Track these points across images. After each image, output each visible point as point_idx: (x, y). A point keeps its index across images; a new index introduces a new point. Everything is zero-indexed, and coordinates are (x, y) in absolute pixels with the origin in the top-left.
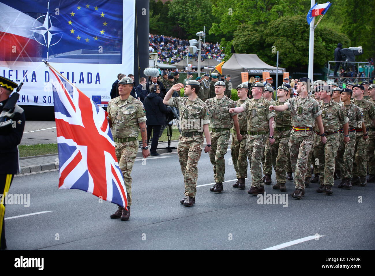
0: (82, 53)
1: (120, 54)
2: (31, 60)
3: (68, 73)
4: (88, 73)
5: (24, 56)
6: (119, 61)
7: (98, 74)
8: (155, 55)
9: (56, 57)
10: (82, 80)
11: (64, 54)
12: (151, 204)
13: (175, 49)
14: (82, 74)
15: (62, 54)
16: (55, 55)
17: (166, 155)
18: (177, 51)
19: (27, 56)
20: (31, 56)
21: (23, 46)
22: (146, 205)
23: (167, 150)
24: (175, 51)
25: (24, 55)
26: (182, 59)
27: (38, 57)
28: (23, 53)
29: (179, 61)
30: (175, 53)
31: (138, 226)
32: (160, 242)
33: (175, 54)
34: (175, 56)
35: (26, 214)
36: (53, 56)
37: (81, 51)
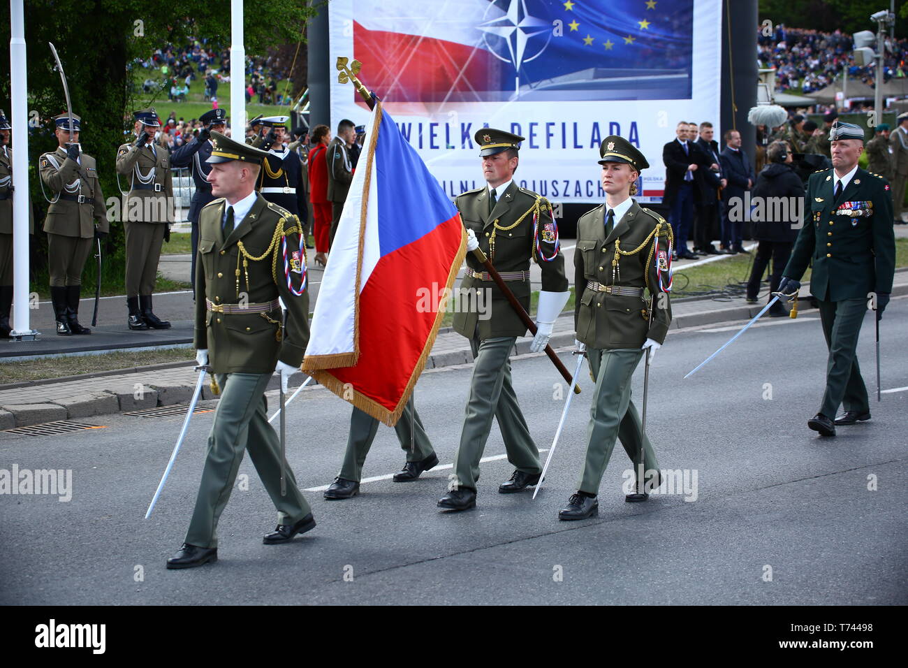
0: (596, 77)
1: (686, 76)
2: (478, 98)
3: (564, 125)
4: (612, 124)
5: (462, 90)
6: (685, 91)
7: (634, 125)
8: (769, 76)
9: (538, 88)
10: (596, 141)
11: (553, 80)
12: (783, 434)
13: (814, 58)
14: (596, 125)
15: (548, 81)
16: (533, 85)
17: (806, 316)
18: (817, 62)
19: (468, 90)
20: (477, 90)
21: (461, 66)
22: (773, 437)
23: (808, 303)
24: (814, 63)
25: (463, 87)
26: (831, 81)
27: (491, 90)
28: (461, 82)
29: (824, 86)
30: (812, 66)
31: (759, 487)
32: (816, 526)
33: (814, 70)
34: (813, 75)
35: (493, 455)
36: (527, 87)
37: (591, 71)
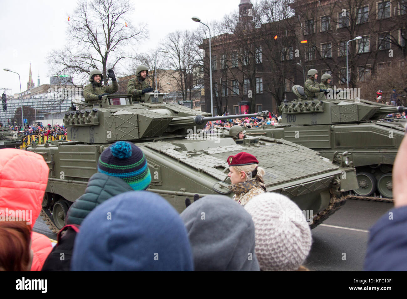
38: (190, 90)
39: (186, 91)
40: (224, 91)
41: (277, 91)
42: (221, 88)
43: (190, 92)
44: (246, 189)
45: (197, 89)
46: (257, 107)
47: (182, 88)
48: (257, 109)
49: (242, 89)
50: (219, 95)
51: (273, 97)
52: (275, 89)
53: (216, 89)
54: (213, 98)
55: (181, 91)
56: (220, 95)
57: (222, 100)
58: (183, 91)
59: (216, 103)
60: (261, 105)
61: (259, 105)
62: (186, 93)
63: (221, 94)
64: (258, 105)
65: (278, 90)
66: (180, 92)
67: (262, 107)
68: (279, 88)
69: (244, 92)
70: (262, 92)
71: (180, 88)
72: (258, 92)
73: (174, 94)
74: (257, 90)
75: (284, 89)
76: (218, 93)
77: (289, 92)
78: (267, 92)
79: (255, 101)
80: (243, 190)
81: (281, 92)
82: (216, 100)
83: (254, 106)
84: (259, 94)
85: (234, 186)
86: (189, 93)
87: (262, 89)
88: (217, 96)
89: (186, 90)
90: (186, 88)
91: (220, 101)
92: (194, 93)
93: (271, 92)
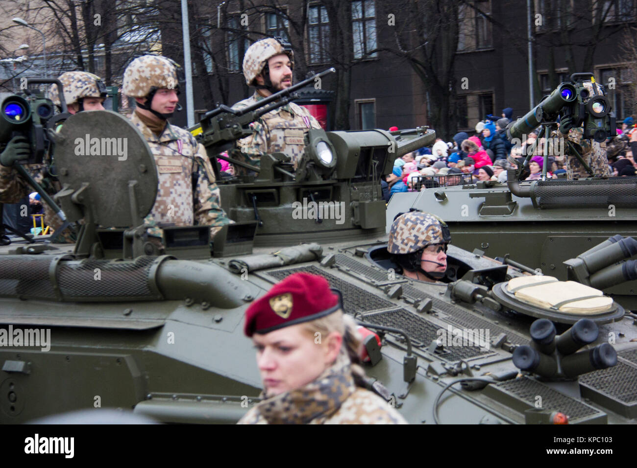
38: (108, 47)
39: (91, 50)
40: (236, 53)
41: (429, 52)
42: (223, 41)
43: (108, 56)
44: (332, 403)
45: (134, 43)
46: (356, 111)
47: (75, 40)
48: (356, 119)
49: (301, 43)
50: (216, 67)
51: (413, 72)
52: (422, 43)
53: (204, 46)
54: (194, 78)
55: (72, 51)
56: (221, 66)
57: (227, 84)
58: (78, 50)
59: (205, 98)
60: (372, 103)
61: (366, 103)
62: (91, 58)
63: (225, 64)
64: (360, 104)
65: (434, 47)
66: (70, 58)
67: (375, 111)
68: (435, 41)
69: (309, 54)
70: (374, 55)
71: (69, 41)
72: (358, 56)
73: (44, 63)
74: (358, 48)
75: (456, 41)
76: (214, 59)
77: (474, 53)
78: (390, 54)
79: (349, 89)
80: (321, 409)
81: (445, 54)
82: (208, 86)
83: (348, 104)
84: (365, 62)
85: (284, 400)
86: (104, 60)
87: (373, 44)
88: (210, 70)
89: (92, 48)
90: (91, 44)
91: (221, 89)
92: (123, 59)
93: (407, 55)
